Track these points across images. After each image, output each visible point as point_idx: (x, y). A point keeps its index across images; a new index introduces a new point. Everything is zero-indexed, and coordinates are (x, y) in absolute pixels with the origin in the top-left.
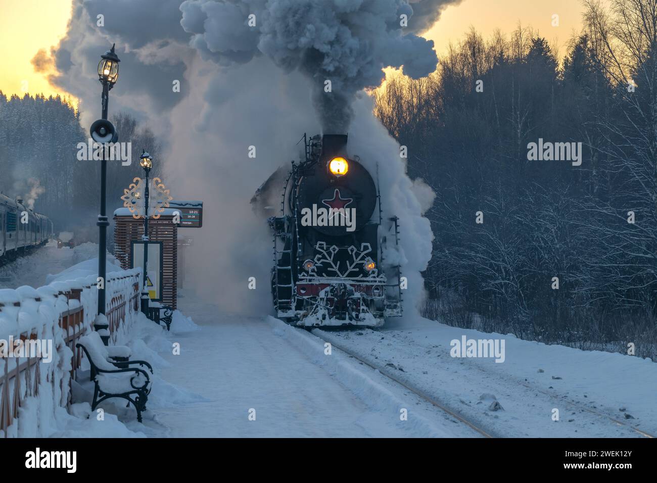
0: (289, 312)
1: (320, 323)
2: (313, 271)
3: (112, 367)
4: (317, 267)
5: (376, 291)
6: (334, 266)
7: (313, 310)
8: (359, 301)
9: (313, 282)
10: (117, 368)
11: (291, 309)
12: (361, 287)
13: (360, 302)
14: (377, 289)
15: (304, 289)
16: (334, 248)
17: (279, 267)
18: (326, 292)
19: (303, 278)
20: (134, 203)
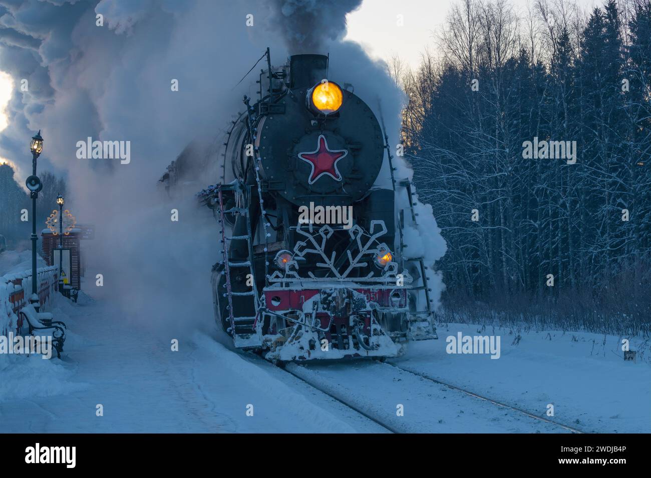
0: (252, 337)
1: (306, 355)
2: (292, 268)
3: (41, 325)
4: (298, 261)
5: (395, 299)
6: (326, 259)
7: (293, 334)
8: (368, 316)
9: (291, 288)
10: (44, 326)
11: (255, 332)
12: (370, 293)
13: (370, 318)
14: (396, 295)
15: (277, 299)
16: (326, 230)
17: (231, 264)
18: (315, 303)
19: (276, 280)
20: (53, 226)
